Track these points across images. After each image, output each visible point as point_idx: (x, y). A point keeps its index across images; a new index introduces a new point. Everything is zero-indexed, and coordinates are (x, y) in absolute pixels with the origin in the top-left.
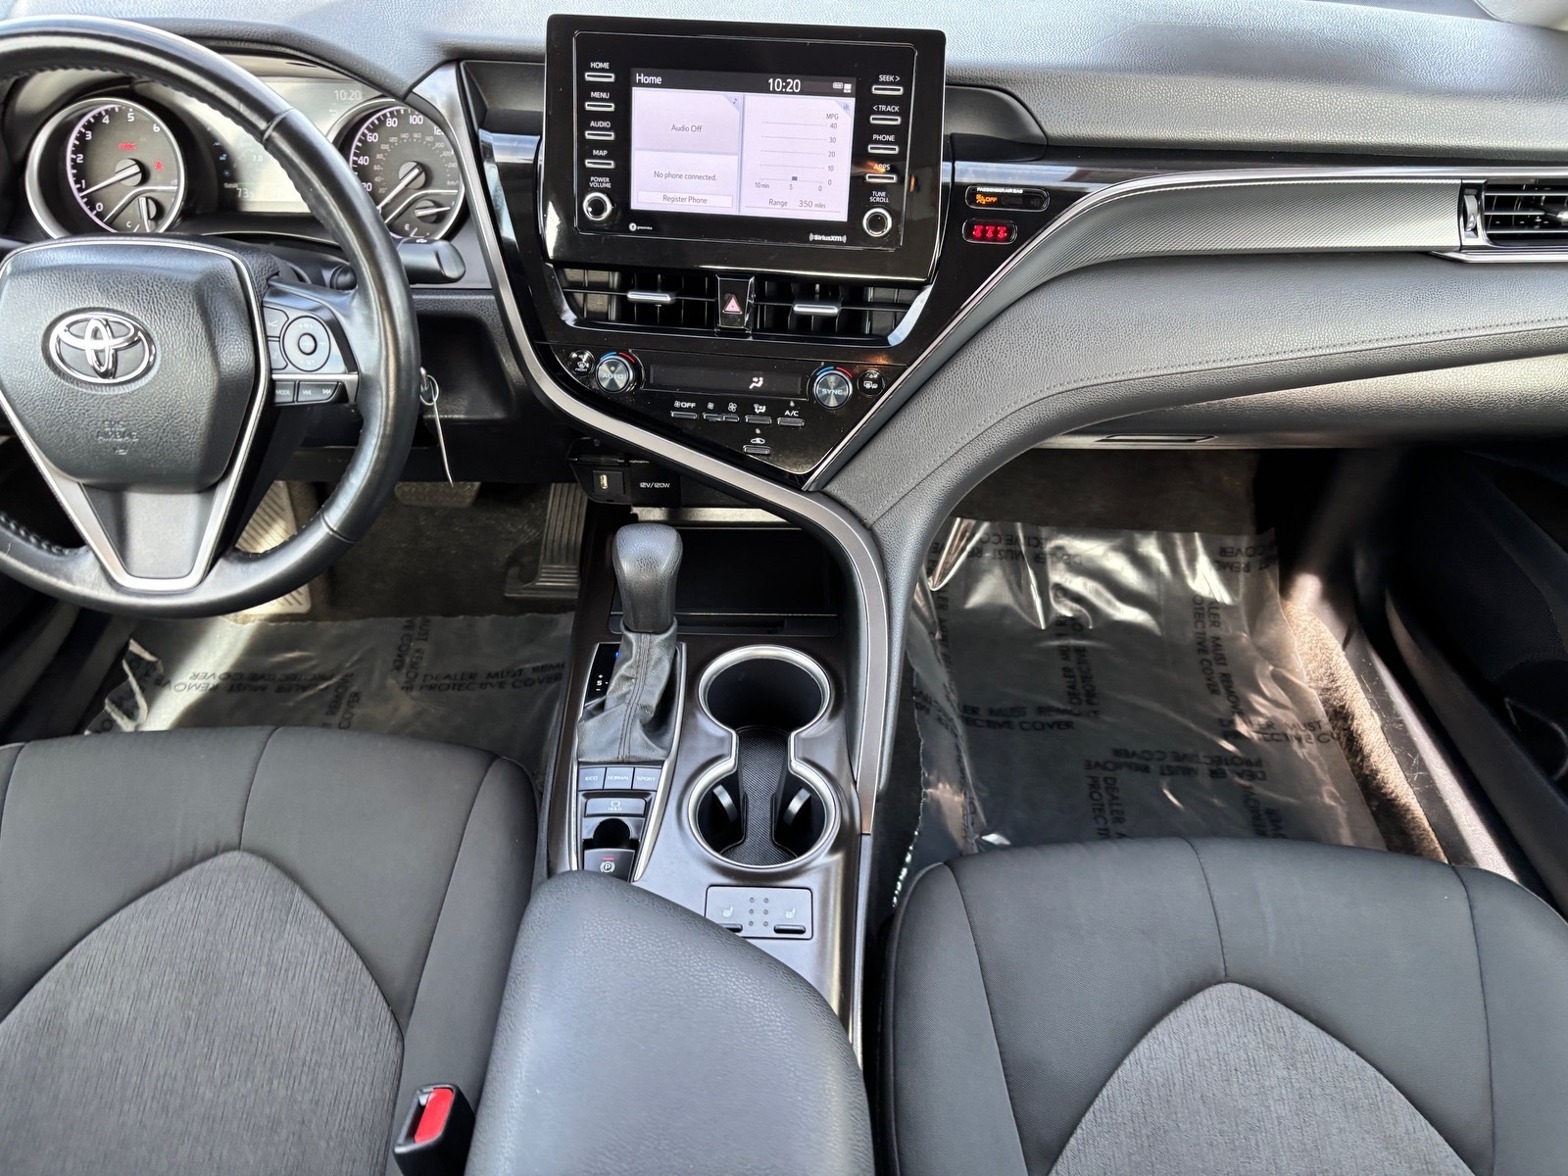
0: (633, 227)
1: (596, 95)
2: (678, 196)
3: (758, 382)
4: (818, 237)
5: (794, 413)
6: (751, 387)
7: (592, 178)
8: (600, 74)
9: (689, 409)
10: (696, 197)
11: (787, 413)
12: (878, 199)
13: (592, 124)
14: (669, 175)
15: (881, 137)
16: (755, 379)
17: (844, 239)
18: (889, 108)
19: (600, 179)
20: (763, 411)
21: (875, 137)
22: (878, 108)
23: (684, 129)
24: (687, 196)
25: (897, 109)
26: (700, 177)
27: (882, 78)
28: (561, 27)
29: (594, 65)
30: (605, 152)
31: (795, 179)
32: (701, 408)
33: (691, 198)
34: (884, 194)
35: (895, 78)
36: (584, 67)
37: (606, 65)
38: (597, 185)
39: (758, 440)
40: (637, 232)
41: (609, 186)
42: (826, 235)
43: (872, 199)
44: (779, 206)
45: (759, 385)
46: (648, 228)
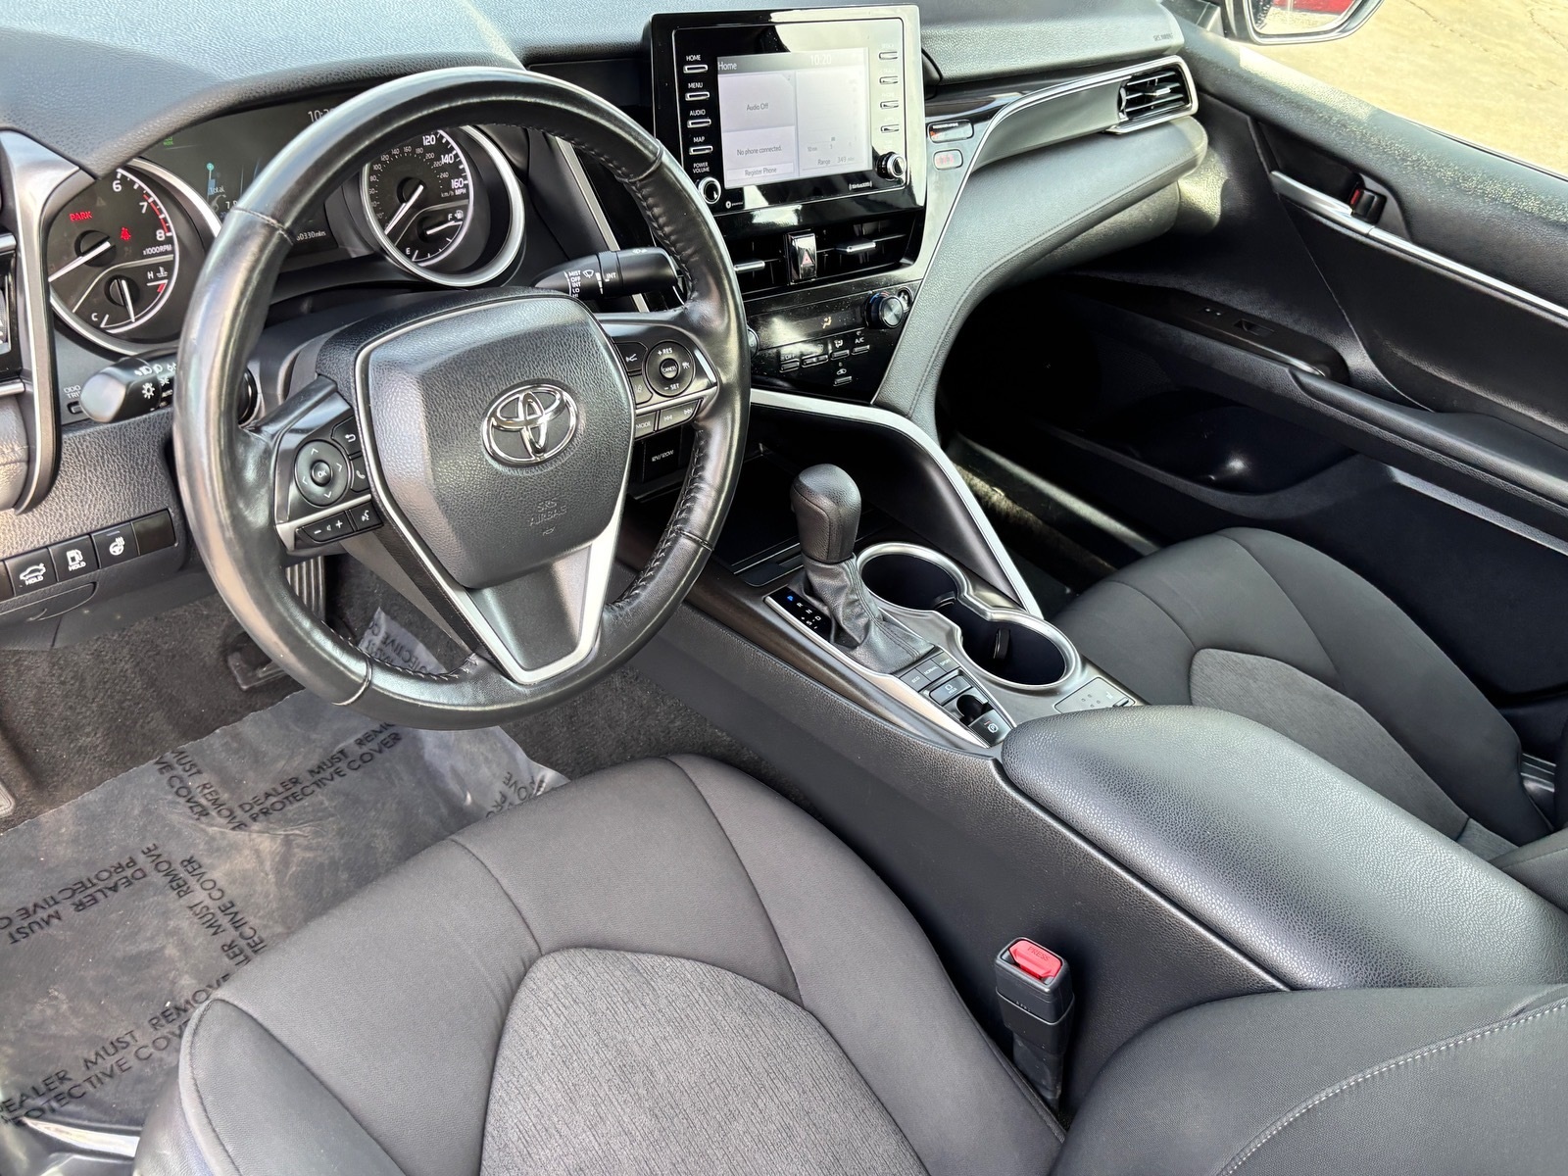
0: (728, 204)
1: (692, 85)
2: (756, 169)
3: (828, 321)
4: (854, 186)
5: (861, 339)
6: (824, 327)
7: (695, 165)
8: (695, 66)
10: (769, 167)
11: (857, 341)
13: (691, 113)
14: (748, 152)
16: (826, 320)
17: (872, 184)
19: (701, 165)
20: (841, 344)
23: (756, 107)
24: (761, 168)
26: (770, 149)
28: (662, 24)
29: (689, 58)
30: (703, 138)
31: (833, 139)
33: (766, 170)
36: (682, 63)
37: (698, 57)
38: (699, 171)
39: (842, 371)
40: (733, 208)
42: (860, 183)
44: (825, 165)
45: (829, 324)
46: (740, 203)
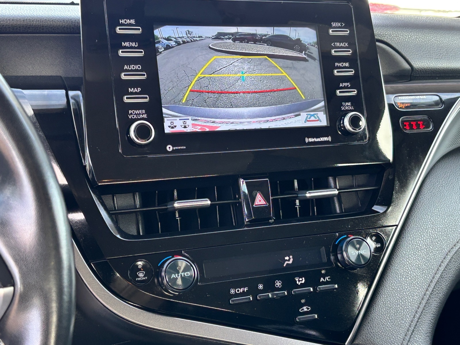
0: (170, 148)
1: (127, 44)
3: (289, 260)
4: (311, 140)
5: (327, 278)
6: (285, 265)
7: (130, 112)
8: (129, 28)
9: (243, 294)
11: (322, 279)
12: (347, 108)
13: (126, 67)
15: (340, 65)
16: (287, 258)
17: (329, 139)
18: (342, 45)
19: (137, 112)
20: (303, 282)
21: (337, 64)
22: (334, 44)
25: (346, 45)
27: (334, 24)
29: (123, 21)
30: (139, 89)
32: (253, 291)
34: (349, 104)
35: (341, 24)
36: (114, 23)
37: (132, 21)
38: (135, 117)
39: (305, 309)
40: (172, 152)
41: (145, 116)
42: (317, 138)
43: (343, 108)
45: (291, 262)
46: (183, 147)
